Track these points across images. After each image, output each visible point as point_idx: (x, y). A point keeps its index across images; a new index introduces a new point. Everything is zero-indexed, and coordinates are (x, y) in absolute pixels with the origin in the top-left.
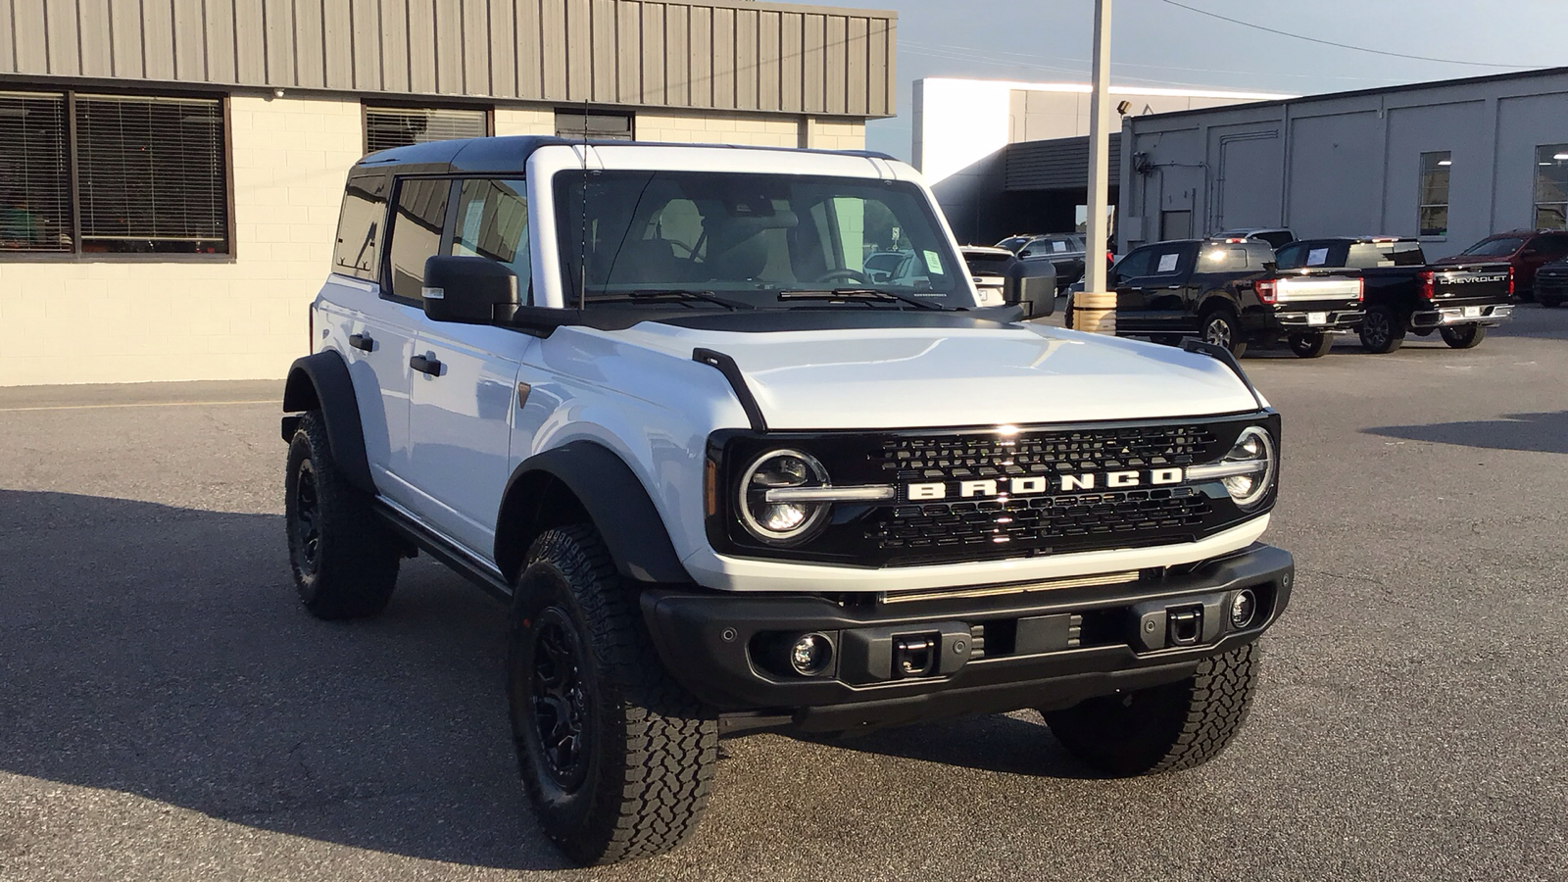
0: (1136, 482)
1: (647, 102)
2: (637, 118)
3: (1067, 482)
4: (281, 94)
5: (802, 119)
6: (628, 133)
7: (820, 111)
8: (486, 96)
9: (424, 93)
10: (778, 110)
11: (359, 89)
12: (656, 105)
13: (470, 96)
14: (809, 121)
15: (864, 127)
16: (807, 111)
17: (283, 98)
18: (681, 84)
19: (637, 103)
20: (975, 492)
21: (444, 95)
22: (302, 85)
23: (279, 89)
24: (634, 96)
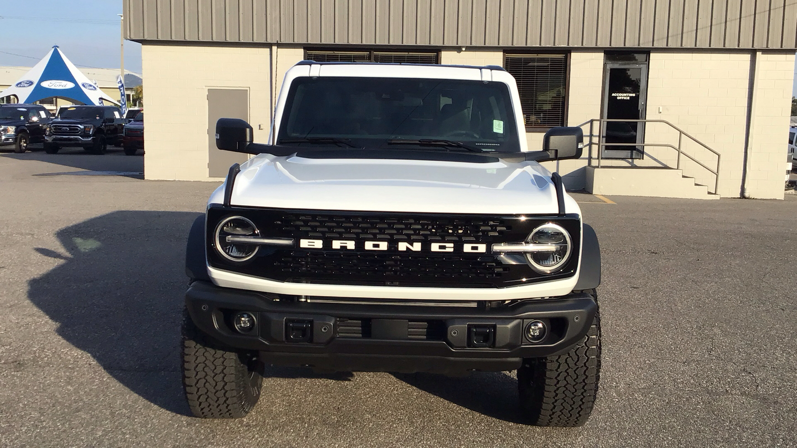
0: (452, 250)
1: (656, 45)
2: (651, 54)
3: (402, 246)
4: (464, 49)
5: (753, 52)
6: (645, 63)
7: (764, 47)
8: (566, 46)
9: (533, 46)
10: (737, 47)
11: (501, 45)
12: (661, 47)
13: (557, 46)
14: (758, 53)
15: (794, 56)
16: (756, 47)
17: (465, 51)
18: (677, 35)
19: (651, 46)
20: (341, 247)
21: (544, 46)
22: (474, 44)
23: (463, 47)
24: (648, 42)
